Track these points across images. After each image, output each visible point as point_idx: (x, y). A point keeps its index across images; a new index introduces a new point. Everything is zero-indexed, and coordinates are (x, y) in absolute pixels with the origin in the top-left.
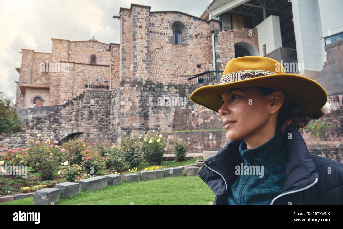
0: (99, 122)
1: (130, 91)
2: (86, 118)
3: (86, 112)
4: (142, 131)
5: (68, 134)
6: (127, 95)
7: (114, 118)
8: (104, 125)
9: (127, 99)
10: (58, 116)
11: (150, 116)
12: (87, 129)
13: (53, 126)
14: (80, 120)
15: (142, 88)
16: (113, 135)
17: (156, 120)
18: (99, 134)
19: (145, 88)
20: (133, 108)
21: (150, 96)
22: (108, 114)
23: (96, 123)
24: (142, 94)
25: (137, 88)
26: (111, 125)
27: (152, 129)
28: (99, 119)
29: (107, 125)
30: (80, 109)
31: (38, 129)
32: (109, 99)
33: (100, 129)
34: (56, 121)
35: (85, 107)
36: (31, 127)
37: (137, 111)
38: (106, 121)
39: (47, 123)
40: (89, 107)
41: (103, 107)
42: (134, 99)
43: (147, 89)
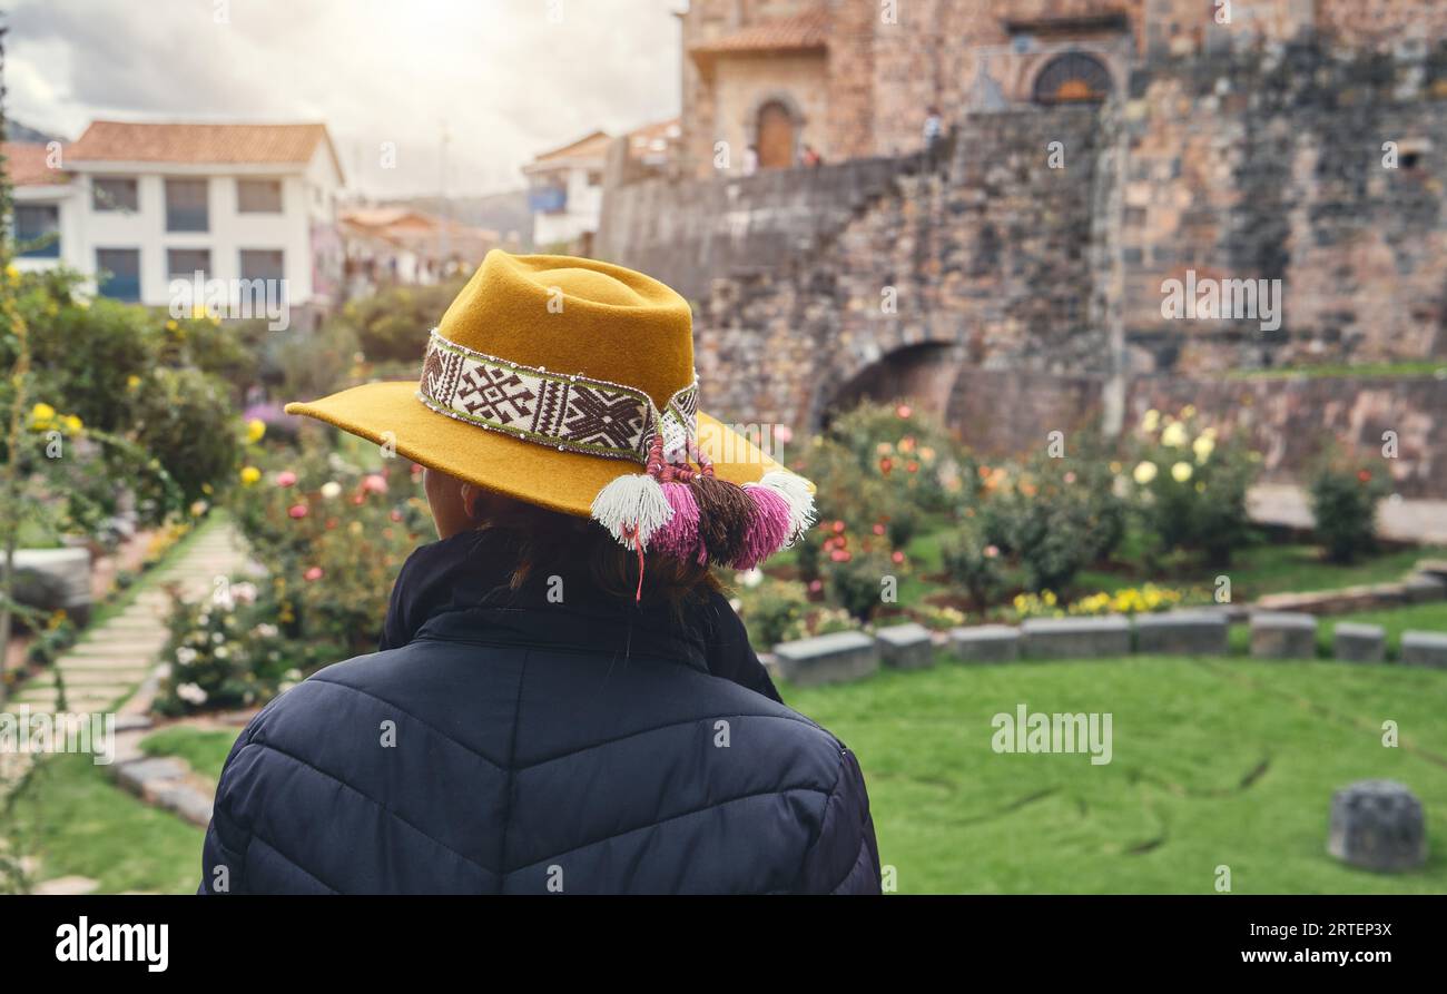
0: (1033, 283)
1: (1183, 118)
2: (968, 268)
3: (963, 233)
4: (1241, 346)
5: (881, 348)
6: (1162, 144)
7: (1107, 265)
8: (1059, 301)
9: (1163, 171)
10: (834, 261)
11: (1297, 257)
12: (969, 321)
13: (814, 314)
14: (934, 278)
15: (1255, 100)
16: (1090, 360)
17: (1333, 284)
18: (1030, 351)
19: (1272, 97)
20: (1195, 219)
21: (1305, 138)
22: (1079, 236)
23: (1017, 288)
24: (1251, 131)
25: (1224, 99)
26: (1092, 299)
27: (1307, 335)
28: (1032, 269)
29: (1074, 301)
30: (937, 221)
31: (747, 325)
32: (1086, 156)
33: (1039, 323)
34: (825, 286)
35: (957, 209)
36: (719, 319)
37: (1220, 234)
38: (1072, 280)
39: (786, 298)
40: (981, 209)
41: (1055, 201)
42: (1203, 169)
43: (1289, 98)
